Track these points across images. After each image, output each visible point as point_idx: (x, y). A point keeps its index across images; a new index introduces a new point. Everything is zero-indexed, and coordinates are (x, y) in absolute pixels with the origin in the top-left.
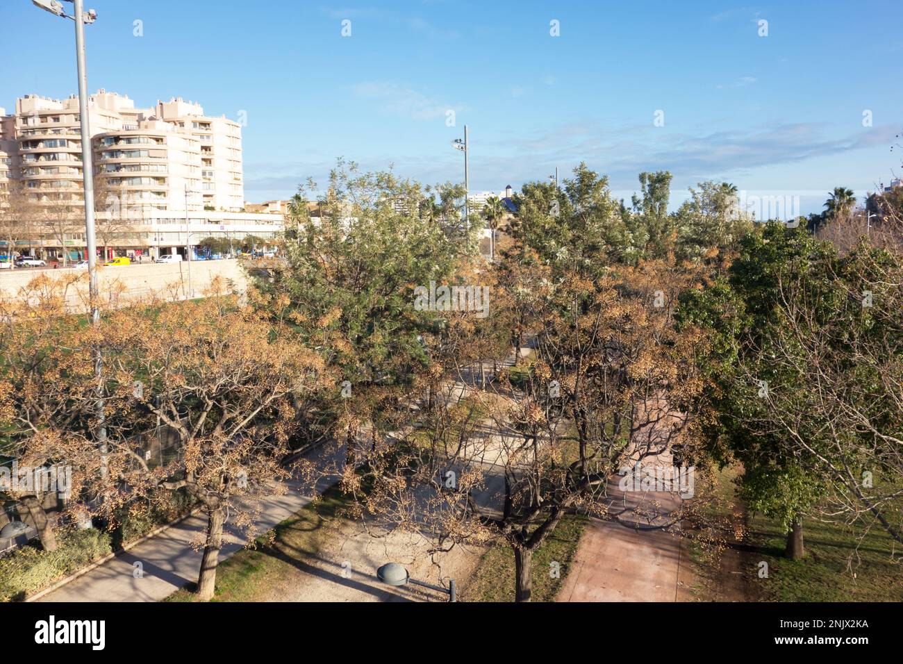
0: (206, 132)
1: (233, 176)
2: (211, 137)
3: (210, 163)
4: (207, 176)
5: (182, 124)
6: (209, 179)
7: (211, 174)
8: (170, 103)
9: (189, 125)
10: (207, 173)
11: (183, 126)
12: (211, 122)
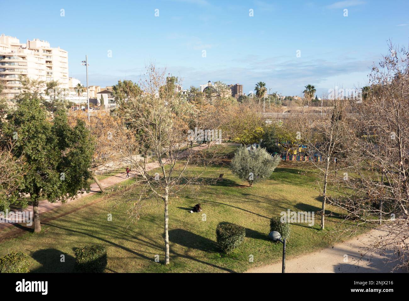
0: (49, 54)
1: (63, 74)
2: (52, 57)
3: (51, 68)
4: (50, 74)
5: (38, 51)
6: (51, 76)
7: (51, 73)
8: (33, 41)
9: (41, 52)
10: (50, 73)
11: (39, 51)
12: (52, 50)
